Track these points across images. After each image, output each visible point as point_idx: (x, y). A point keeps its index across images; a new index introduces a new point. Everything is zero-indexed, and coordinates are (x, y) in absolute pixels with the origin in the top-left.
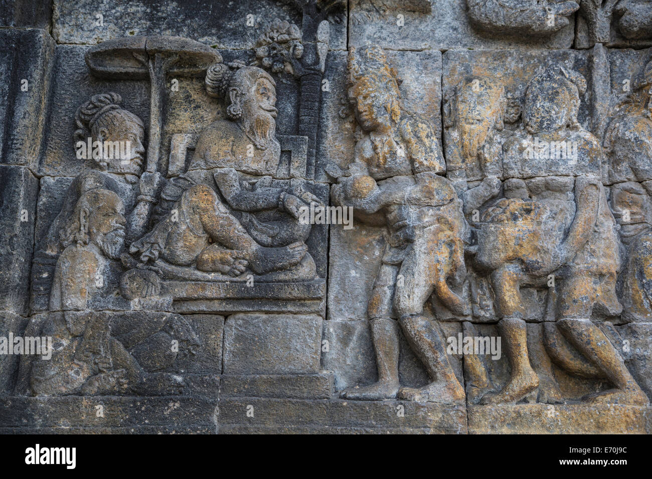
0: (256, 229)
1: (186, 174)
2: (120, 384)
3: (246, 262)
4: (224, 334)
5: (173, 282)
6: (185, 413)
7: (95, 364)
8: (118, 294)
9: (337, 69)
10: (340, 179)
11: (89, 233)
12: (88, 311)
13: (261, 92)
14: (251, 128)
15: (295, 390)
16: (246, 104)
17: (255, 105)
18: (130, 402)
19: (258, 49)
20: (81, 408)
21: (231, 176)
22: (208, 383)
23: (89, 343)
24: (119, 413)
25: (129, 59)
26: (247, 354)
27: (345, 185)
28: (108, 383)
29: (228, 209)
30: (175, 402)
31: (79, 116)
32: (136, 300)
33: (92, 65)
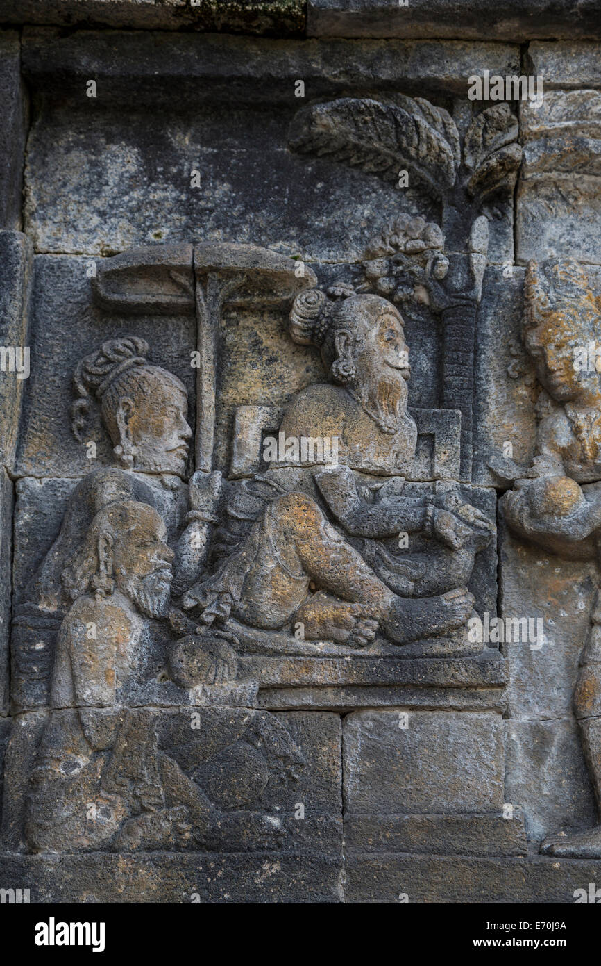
0: (388, 568)
1: (266, 475)
2: (178, 832)
3: (376, 624)
4: (343, 744)
5: (258, 658)
6: (290, 881)
7: (136, 797)
8: (163, 677)
9: (500, 296)
10: (520, 483)
11: (114, 576)
12: (118, 707)
13: (386, 337)
14: (371, 397)
15: (469, 840)
16: (363, 359)
17: (377, 358)
18: (197, 864)
19: (371, 263)
20: (117, 874)
21: (345, 478)
22: (324, 829)
23: (123, 761)
24: (181, 881)
25: (162, 281)
26: (383, 778)
27: (529, 494)
28: (159, 830)
29: (342, 534)
30: (272, 862)
31: (82, 378)
32: (199, 688)
33: (103, 292)
